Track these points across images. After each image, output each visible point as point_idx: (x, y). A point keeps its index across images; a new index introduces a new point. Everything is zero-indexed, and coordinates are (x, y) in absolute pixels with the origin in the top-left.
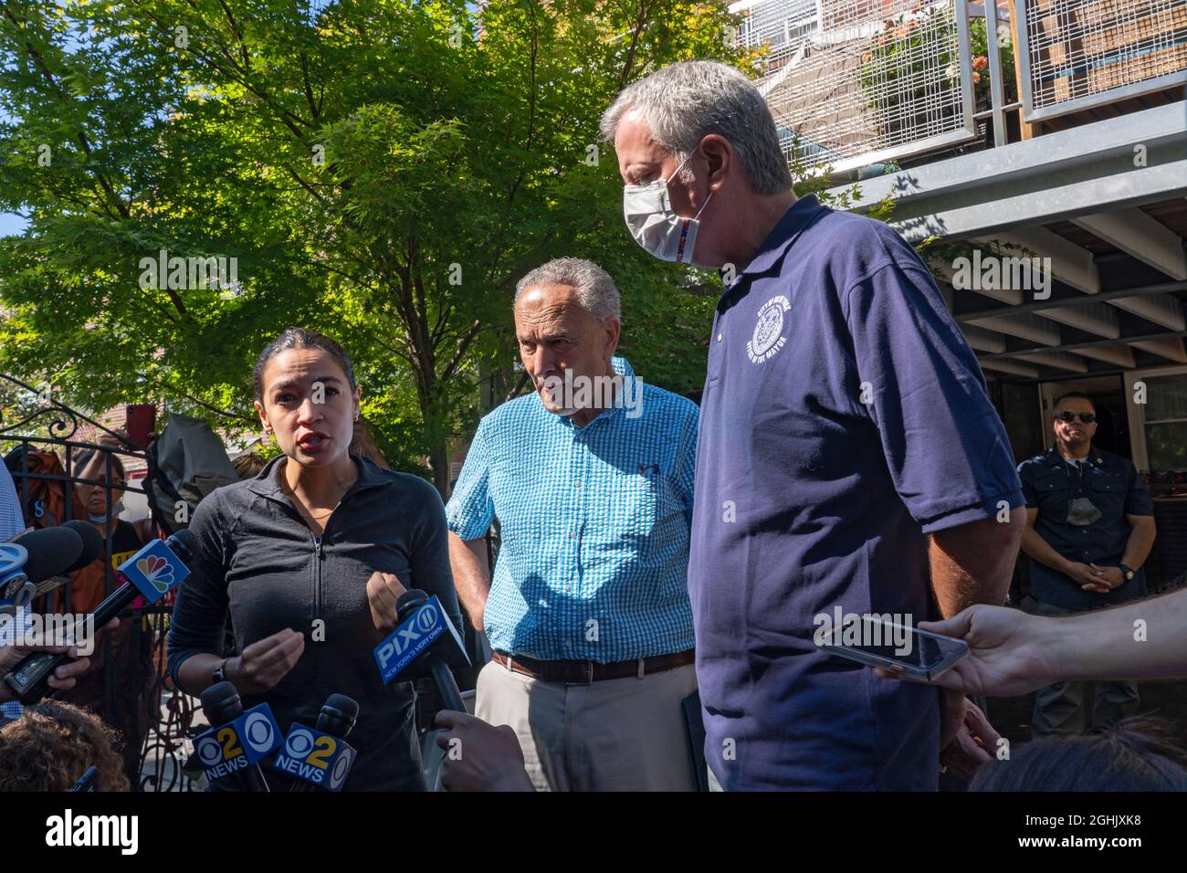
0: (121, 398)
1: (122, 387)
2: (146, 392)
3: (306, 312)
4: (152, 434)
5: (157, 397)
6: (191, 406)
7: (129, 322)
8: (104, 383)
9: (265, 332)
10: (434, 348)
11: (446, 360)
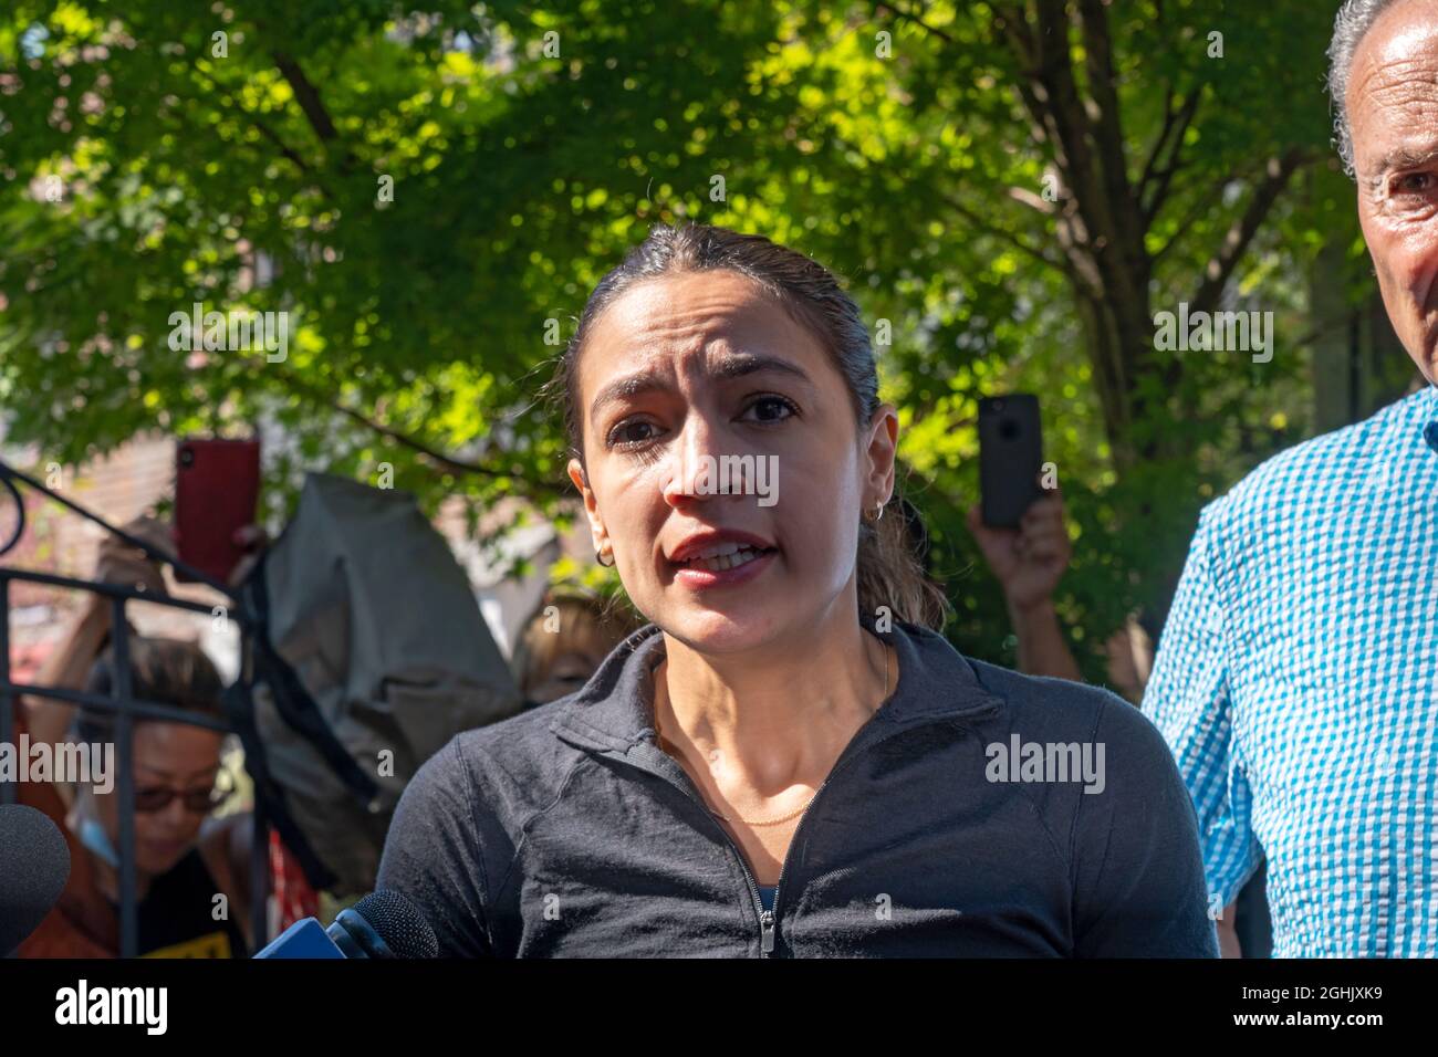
0: (141, 420)
1: (146, 383)
2: (218, 396)
3: (713, 120)
4: (248, 534)
5: (251, 416)
6: (357, 439)
7: (163, 172)
8: (90, 373)
9: (585, 194)
10: (1147, 221)
11: (1190, 263)
